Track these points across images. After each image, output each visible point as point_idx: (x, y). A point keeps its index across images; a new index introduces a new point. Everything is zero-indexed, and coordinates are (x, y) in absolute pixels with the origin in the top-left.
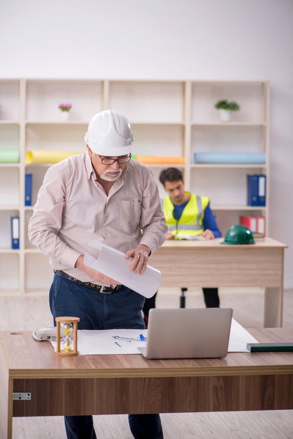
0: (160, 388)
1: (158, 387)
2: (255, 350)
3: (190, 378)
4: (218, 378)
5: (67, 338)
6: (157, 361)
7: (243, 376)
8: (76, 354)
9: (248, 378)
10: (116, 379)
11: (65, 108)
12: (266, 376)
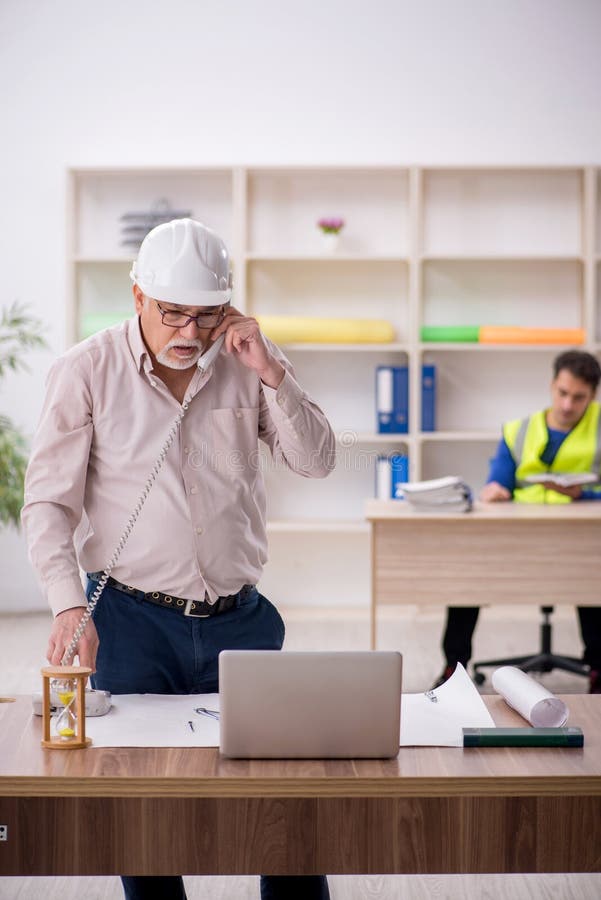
0: (283, 821)
1: (280, 819)
2: (474, 742)
3: (348, 800)
4: (411, 801)
5: (65, 710)
6: (245, 762)
7: (465, 798)
8: (84, 745)
9: (478, 802)
10: (188, 801)
11: (331, 227)
12: (517, 800)
